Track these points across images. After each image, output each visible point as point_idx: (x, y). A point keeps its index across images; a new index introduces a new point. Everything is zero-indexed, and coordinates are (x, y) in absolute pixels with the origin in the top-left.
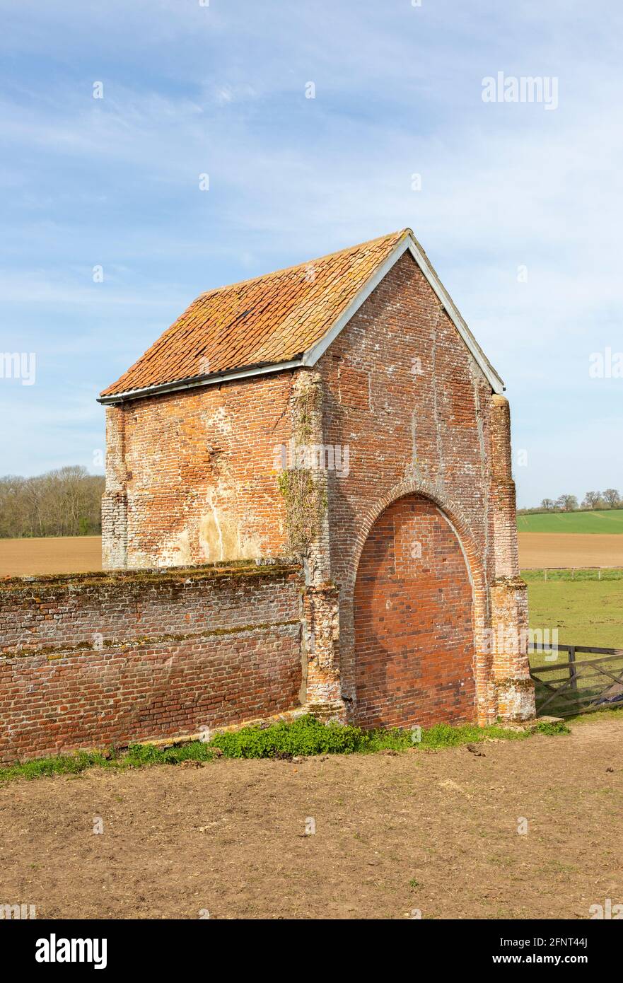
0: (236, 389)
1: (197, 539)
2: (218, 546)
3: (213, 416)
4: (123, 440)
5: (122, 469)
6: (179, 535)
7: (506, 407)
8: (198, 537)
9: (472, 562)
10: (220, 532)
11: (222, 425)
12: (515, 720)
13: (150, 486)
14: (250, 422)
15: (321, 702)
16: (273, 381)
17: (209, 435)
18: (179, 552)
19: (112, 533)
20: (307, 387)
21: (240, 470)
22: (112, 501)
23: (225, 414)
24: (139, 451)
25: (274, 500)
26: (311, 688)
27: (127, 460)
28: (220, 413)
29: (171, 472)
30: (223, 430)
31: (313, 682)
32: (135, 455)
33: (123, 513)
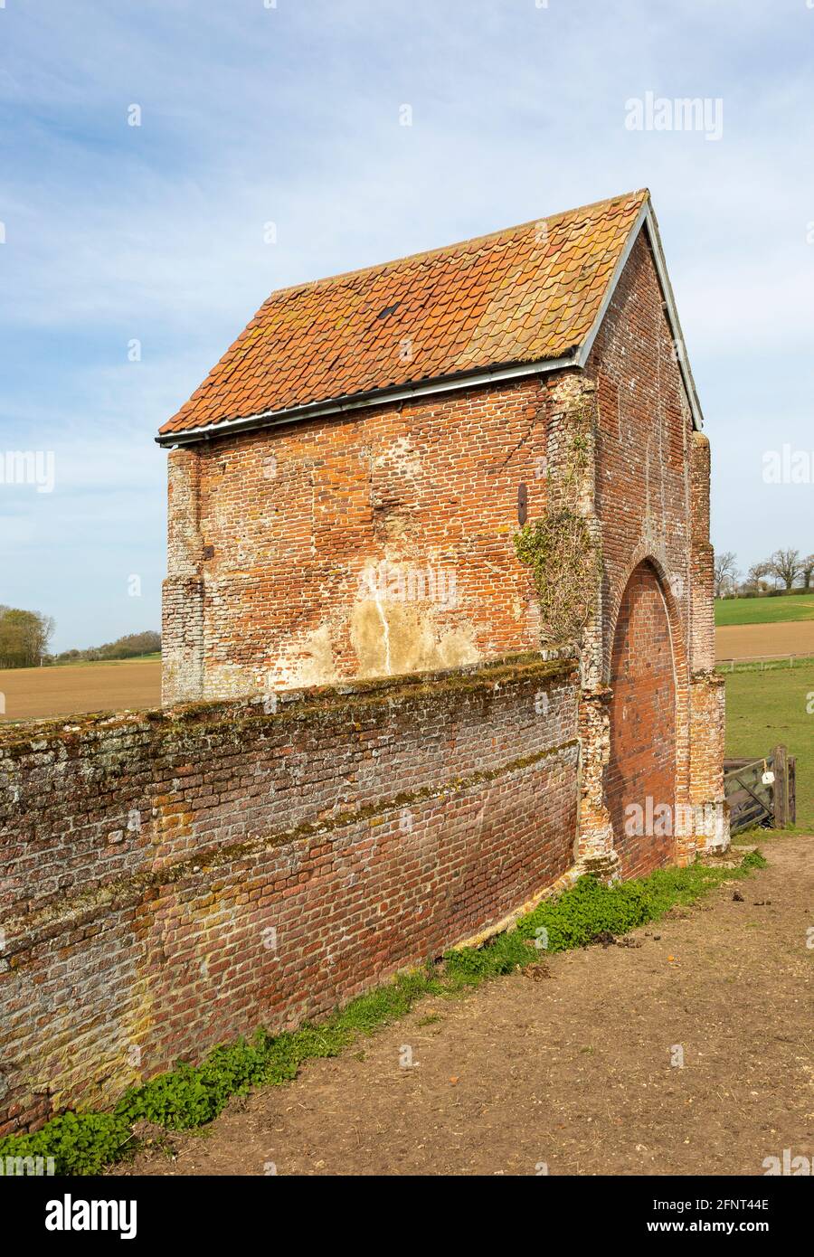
0: (432, 409)
1: (347, 637)
2: (381, 646)
3: (386, 451)
4: (198, 499)
5: (196, 543)
6: (311, 634)
7: (706, 447)
8: (349, 635)
9: (677, 653)
10: (386, 624)
11: (404, 463)
12: (715, 855)
13: (252, 565)
14: (459, 456)
15: (597, 855)
16: (505, 393)
17: (378, 481)
18: (309, 659)
19: (181, 639)
20: (578, 398)
21: (434, 530)
22: (183, 592)
23: (410, 448)
24: (231, 514)
25: (503, 569)
26: (584, 836)
27: (203, 529)
28: (400, 446)
29: (295, 541)
30: (404, 472)
31: (588, 828)
32: (221, 521)
33: (199, 609)
